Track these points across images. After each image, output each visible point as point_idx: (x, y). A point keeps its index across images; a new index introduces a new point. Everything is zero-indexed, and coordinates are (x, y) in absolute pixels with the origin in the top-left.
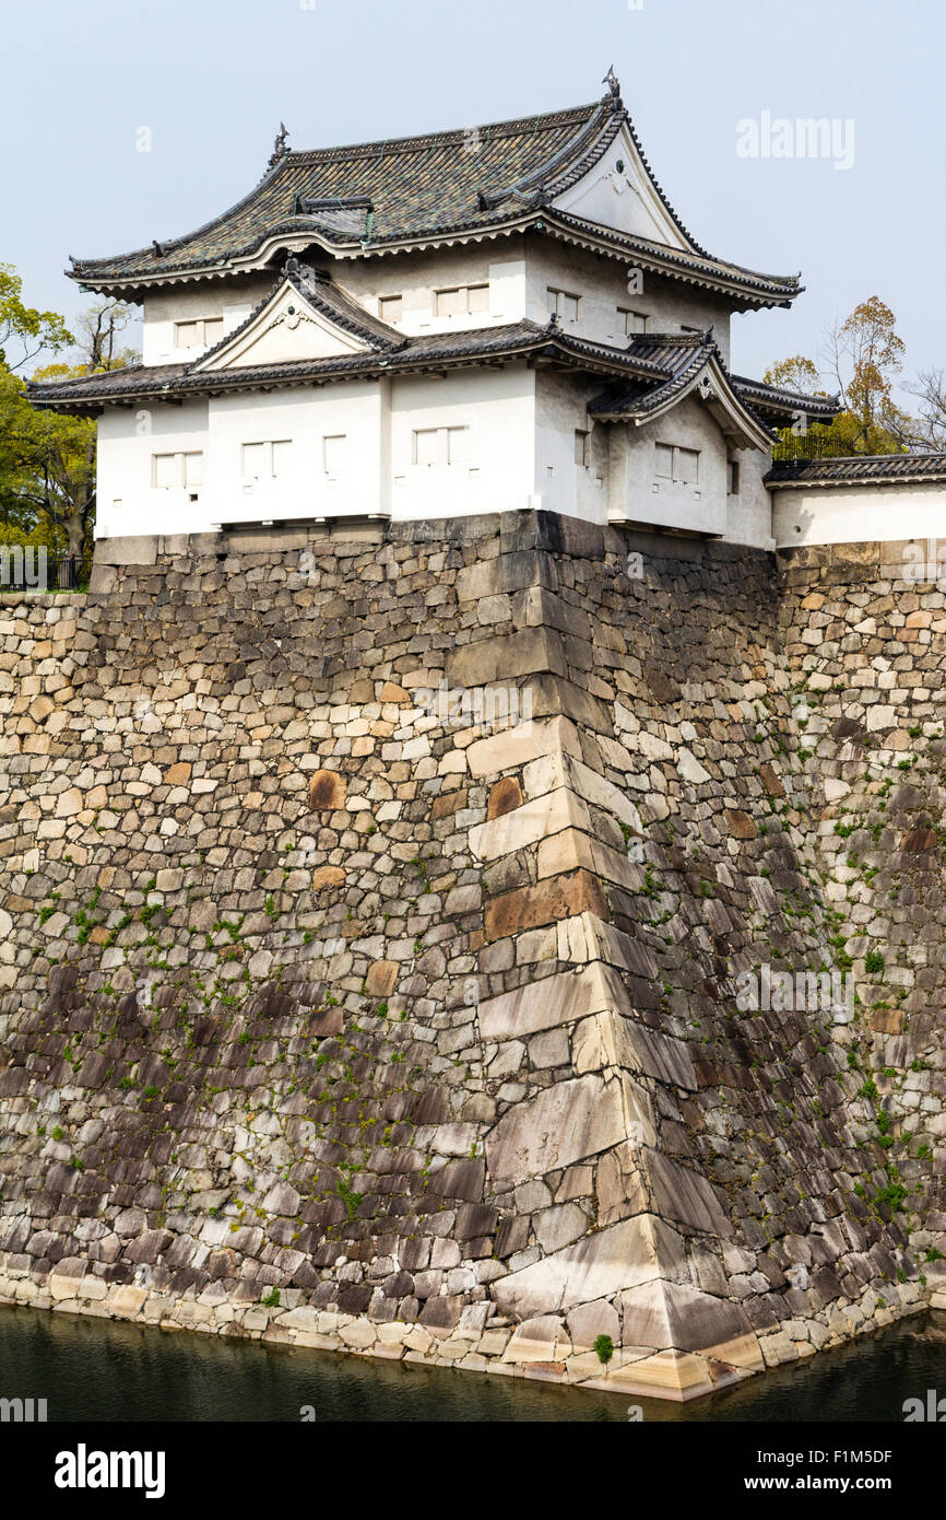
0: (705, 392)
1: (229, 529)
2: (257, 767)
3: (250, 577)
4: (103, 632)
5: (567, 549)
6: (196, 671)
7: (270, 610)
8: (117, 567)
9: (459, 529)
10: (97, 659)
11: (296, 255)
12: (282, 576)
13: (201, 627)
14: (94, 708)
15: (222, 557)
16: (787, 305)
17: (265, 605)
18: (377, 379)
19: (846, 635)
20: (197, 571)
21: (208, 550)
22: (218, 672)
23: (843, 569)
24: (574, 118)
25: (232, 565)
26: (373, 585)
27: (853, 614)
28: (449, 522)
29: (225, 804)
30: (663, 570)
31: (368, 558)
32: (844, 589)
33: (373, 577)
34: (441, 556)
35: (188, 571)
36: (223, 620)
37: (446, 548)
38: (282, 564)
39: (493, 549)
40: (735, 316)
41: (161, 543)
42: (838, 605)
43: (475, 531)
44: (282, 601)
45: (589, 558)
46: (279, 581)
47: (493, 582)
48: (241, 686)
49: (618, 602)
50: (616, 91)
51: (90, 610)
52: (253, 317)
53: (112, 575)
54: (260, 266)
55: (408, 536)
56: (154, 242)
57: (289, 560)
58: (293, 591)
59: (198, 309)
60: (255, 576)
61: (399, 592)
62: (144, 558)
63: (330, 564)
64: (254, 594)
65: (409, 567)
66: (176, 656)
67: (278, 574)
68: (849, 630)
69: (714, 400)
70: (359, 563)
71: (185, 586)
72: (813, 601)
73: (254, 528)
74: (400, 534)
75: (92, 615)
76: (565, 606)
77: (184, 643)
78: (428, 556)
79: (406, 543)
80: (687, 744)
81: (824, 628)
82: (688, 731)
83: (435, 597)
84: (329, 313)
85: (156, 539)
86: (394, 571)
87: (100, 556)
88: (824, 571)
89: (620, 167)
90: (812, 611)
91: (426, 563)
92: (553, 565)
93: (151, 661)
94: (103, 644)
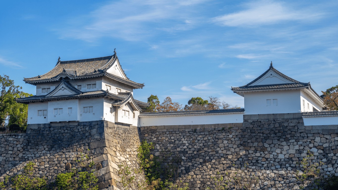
0: (130, 102)
1: (51, 123)
2: (56, 162)
4: (28, 140)
5: (109, 127)
6: (45, 147)
7: (58, 136)
8: (31, 129)
9: (91, 123)
10: (27, 145)
11: (64, 78)
12: (61, 131)
13: (46, 139)
14: (27, 153)
15: (50, 128)
16: (142, 88)
17: (58, 135)
18: (77, 99)
19: (152, 141)
20: (46, 130)
21: (47, 126)
22: (49, 147)
23: (151, 130)
25: (52, 129)
26: (76, 132)
27: (153, 137)
28: (89, 122)
29: (51, 169)
30: (123, 130)
31: (76, 128)
32: (151, 133)
33: (76, 131)
34: (88, 128)
35: (44, 130)
36: (50, 138)
37: (89, 126)
38: (60, 129)
39: (97, 127)
40: (134, 89)
41: (39, 125)
42: (150, 136)
43: (94, 123)
44: (60, 135)
45: (112, 128)
46: (60, 132)
47: (97, 132)
48: (53, 149)
49: (116, 135)
50: (115, 54)
51: (26, 136)
52: (56, 88)
54: (57, 80)
55: (82, 124)
56: (39, 75)
57: (62, 128)
58: (62, 133)
59: (46, 86)
60: (56, 130)
61: (81, 133)
62: (36, 128)
63: (69, 129)
64: (56, 134)
65: (82, 129)
66: (42, 144)
67: (60, 130)
68: (152, 140)
70: (74, 129)
71: (44, 132)
72: (146, 135)
73: (56, 123)
74: (81, 124)
75: (27, 137)
76: (108, 136)
77: (43, 142)
78: (86, 128)
79: (82, 125)
80: (128, 158)
81: (148, 140)
82: (128, 156)
83: (87, 134)
84: (69, 88)
85: (38, 124)
86: (80, 130)
88: (148, 130)
89: (116, 66)
90: (146, 137)
91: (85, 129)
92: (107, 129)
93: (37, 145)
94: (29, 142)
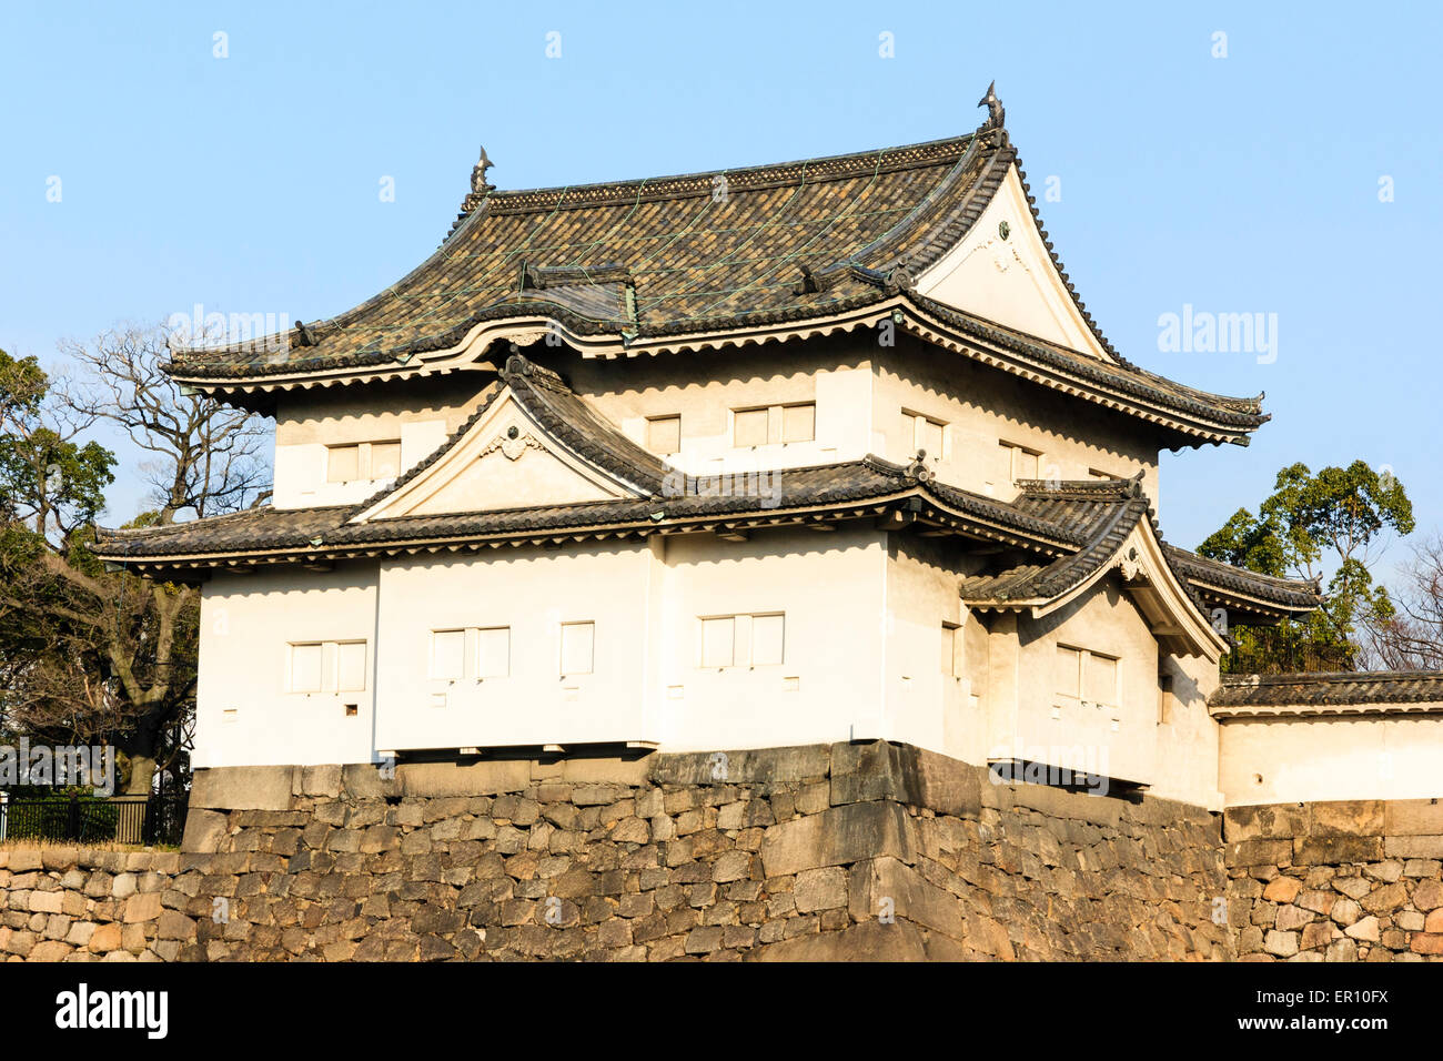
0: (1129, 572)
1: (406, 757)
3: (437, 833)
4: (201, 912)
5: (930, 800)
7: (469, 883)
8: (227, 812)
9: (766, 767)
11: (522, 350)
12: (489, 832)
13: (359, 907)
15: (393, 801)
16: (1242, 441)
17: (463, 875)
18: (644, 541)
19: (1335, 942)
20: (354, 822)
21: (371, 789)
23: (1328, 840)
24: (937, 156)
25: (410, 814)
26: (631, 848)
27: (1344, 910)
28: (750, 756)
30: (1064, 837)
31: (625, 809)
32: (1330, 871)
33: (631, 837)
34: (739, 807)
35: (339, 821)
36: (393, 897)
37: (745, 795)
38: (489, 815)
39: (819, 799)
40: (1164, 454)
41: (297, 778)
42: (1320, 895)
43: (791, 771)
44: (488, 871)
45: (959, 814)
46: (483, 841)
47: (819, 849)
49: (999, 884)
50: (998, 120)
51: (182, 878)
52: (454, 439)
53: (219, 825)
54: (466, 363)
55: (687, 775)
56: (298, 323)
57: (501, 808)
58: (506, 856)
59: (362, 425)
60: (449, 831)
61: (672, 861)
62: (270, 799)
63: (564, 816)
64: (446, 860)
65: (687, 822)
67: (481, 829)
68: (1337, 933)
69: (1142, 581)
70: (610, 818)
71: (336, 844)
72: (1283, 888)
74: (674, 772)
75: (189, 886)
76: (927, 887)
77: (332, 931)
78: (718, 808)
79: (684, 787)
81: (1300, 931)
83: (728, 870)
85: (290, 771)
86: (666, 829)
87: (201, 796)
88: (1299, 844)
89: (1005, 233)
90: (1281, 903)
91: (716, 818)
92: (909, 825)
94: (206, 930)
